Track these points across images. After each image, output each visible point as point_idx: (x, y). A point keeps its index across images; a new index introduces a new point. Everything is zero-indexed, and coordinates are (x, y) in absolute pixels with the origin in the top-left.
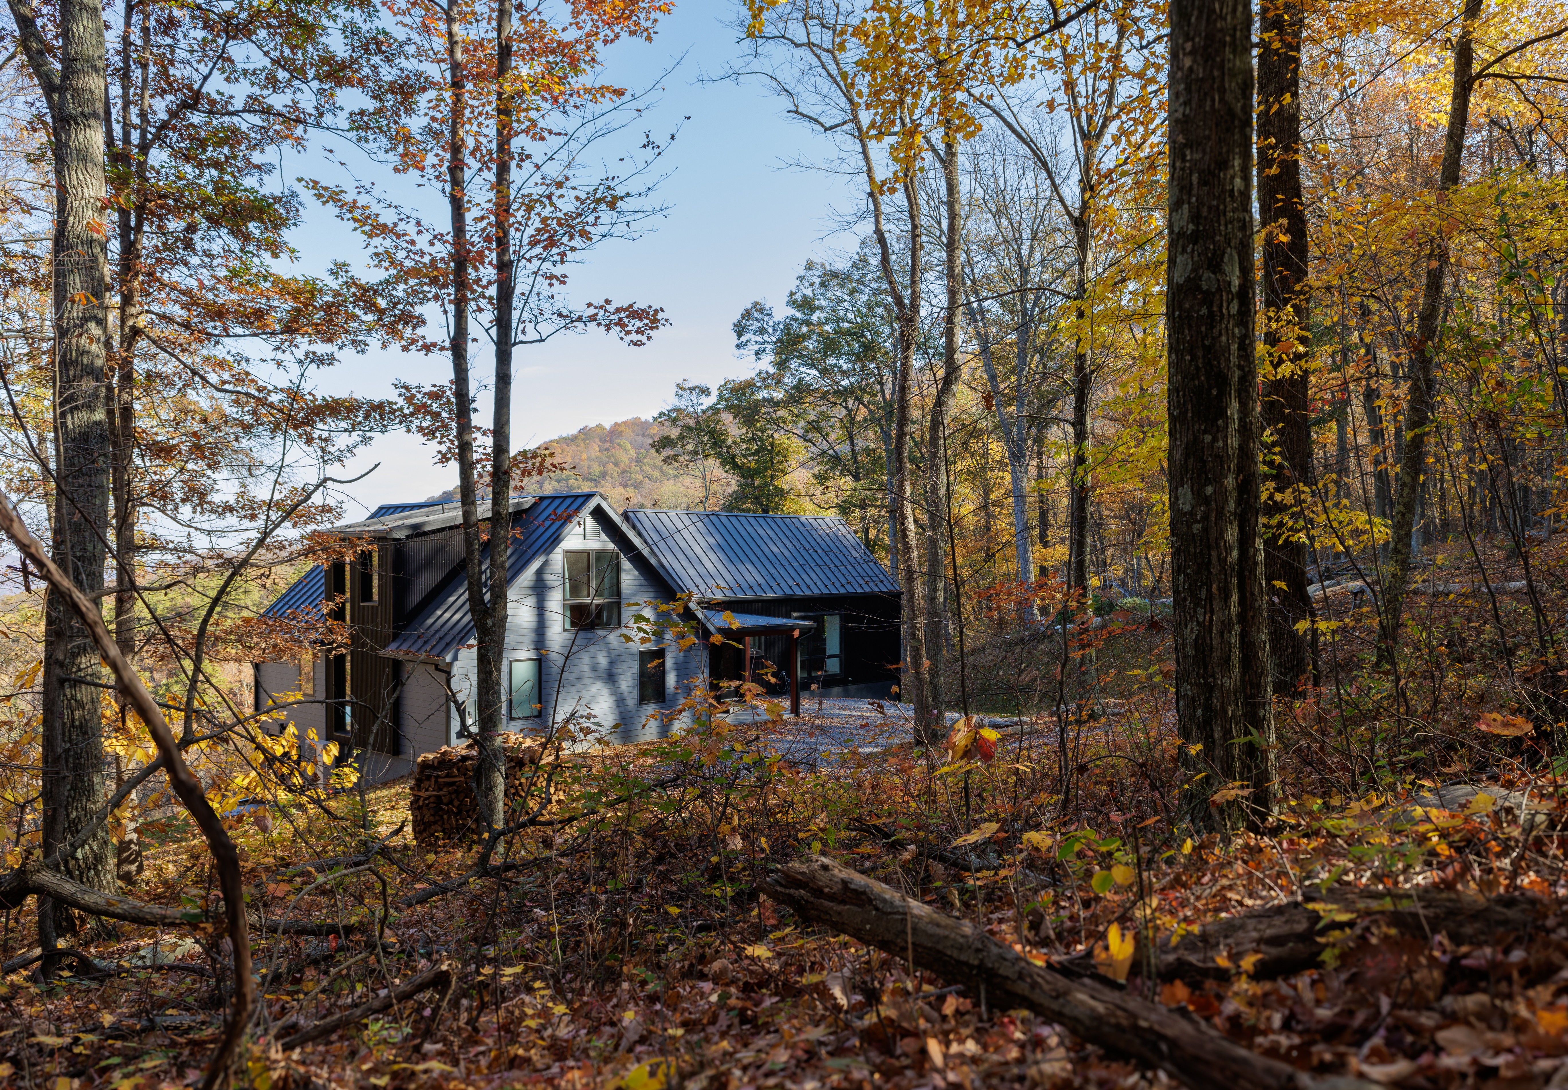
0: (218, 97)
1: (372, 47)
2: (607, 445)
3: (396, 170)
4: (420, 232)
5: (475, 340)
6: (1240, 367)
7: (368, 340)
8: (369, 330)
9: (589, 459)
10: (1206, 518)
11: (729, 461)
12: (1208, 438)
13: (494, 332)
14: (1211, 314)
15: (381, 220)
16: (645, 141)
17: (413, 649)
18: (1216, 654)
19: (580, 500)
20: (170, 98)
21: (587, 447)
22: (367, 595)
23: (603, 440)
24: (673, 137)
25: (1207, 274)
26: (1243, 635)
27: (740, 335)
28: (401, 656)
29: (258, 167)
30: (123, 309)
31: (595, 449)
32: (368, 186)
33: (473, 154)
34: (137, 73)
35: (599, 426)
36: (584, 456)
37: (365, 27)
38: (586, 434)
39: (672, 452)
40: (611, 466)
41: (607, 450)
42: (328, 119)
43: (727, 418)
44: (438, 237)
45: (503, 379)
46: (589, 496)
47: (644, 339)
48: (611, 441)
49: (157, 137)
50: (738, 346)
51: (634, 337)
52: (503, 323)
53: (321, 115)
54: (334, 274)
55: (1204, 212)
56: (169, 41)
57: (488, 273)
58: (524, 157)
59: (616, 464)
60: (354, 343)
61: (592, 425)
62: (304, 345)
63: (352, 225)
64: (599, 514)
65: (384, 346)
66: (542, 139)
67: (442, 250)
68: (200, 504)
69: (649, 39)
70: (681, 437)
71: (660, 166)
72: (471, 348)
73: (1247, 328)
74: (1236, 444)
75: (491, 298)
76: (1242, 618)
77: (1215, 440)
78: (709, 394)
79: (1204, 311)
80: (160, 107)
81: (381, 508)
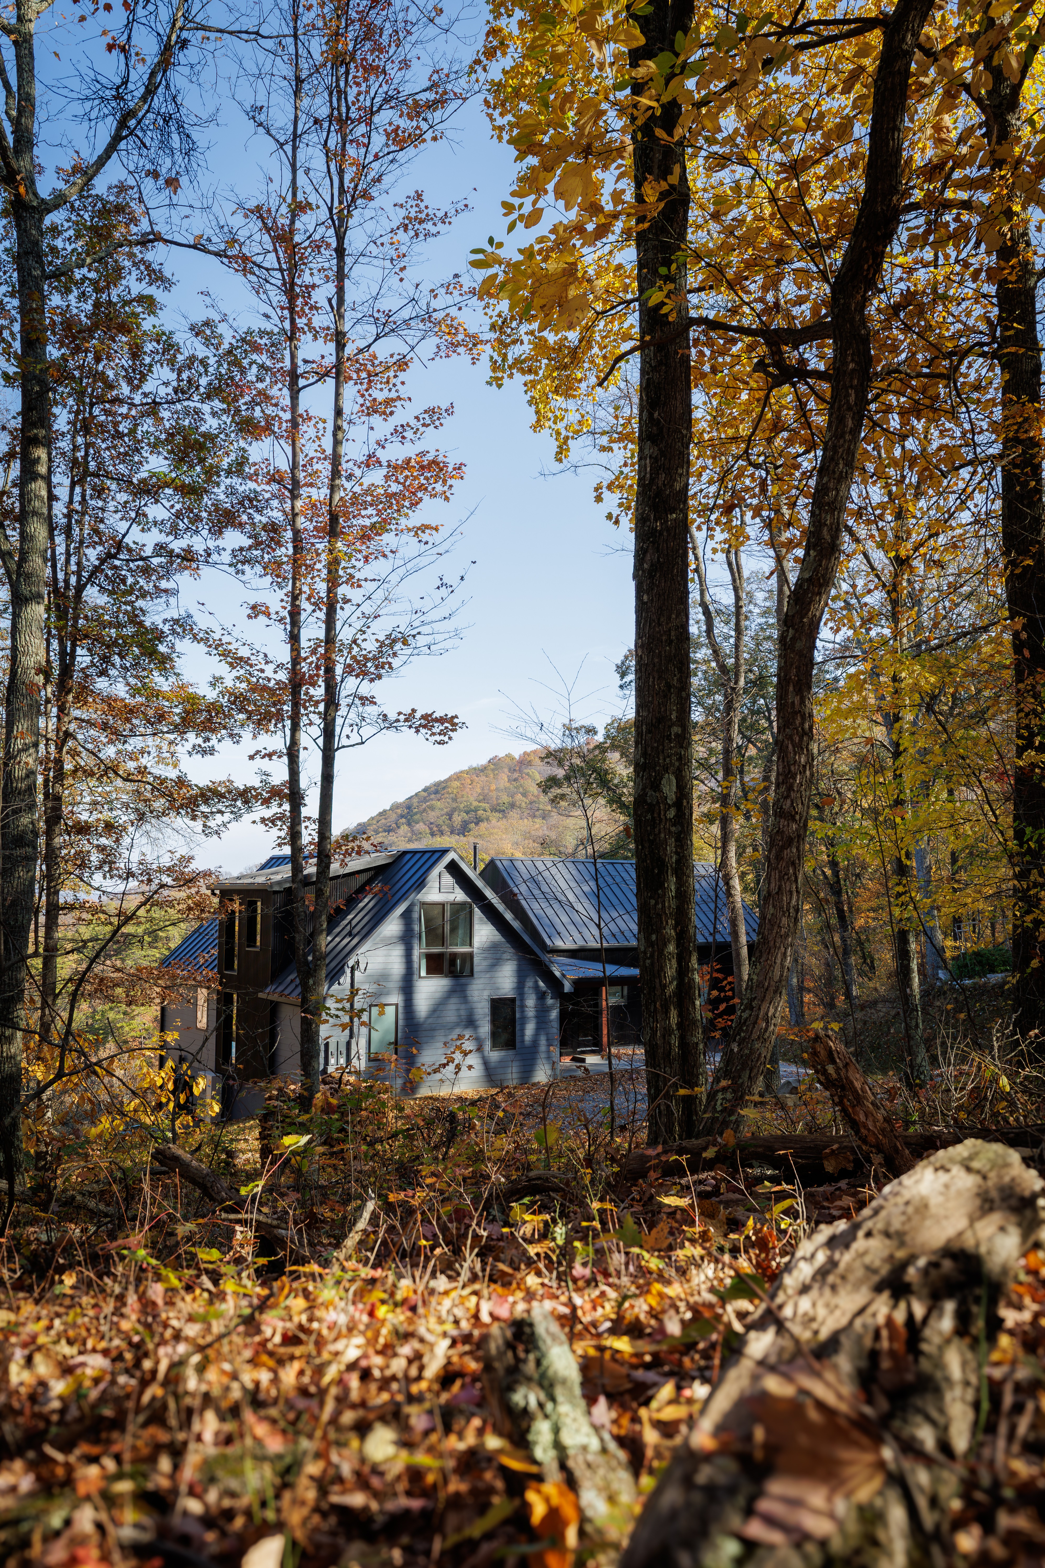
0: (134, 546)
1: (246, 503)
2: (516, 775)
3: (249, 617)
4: (267, 663)
5: (305, 748)
6: (677, 853)
7: (242, 733)
8: (242, 725)
9: (497, 789)
10: (652, 956)
11: (615, 801)
12: (653, 902)
13: (321, 741)
14: (653, 818)
15: (240, 654)
16: (439, 583)
17: (286, 992)
18: (661, 1051)
19: (437, 855)
20: (99, 548)
21: (495, 777)
22: (251, 941)
23: (512, 770)
24: (462, 578)
25: (650, 793)
26: (682, 1038)
27: (622, 677)
28: (275, 997)
29: (166, 591)
30: (59, 718)
31: (503, 779)
32: (230, 627)
33: (308, 599)
34: (76, 531)
35: (508, 756)
36: (493, 787)
37: (241, 489)
38: (495, 764)
39: (559, 791)
40: (519, 797)
41: (515, 780)
42: (215, 557)
43: (614, 757)
44: (280, 666)
45: (327, 778)
46: (444, 852)
47: (446, 739)
48: (520, 771)
49: (89, 579)
50: (621, 687)
51: (438, 738)
52: (329, 733)
53: (209, 555)
54: (213, 685)
55: (649, 750)
56: (100, 504)
57: (319, 692)
58: (346, 601)
59: (524, 795)
60: (231, 736)
61: (501, 755)
62: (192, 738)
63: (218, 658)
64: (453, 868)
65: (255, 737)
66: (359, 586)
67: (283, 676)
68: (111, 870)
69: (447, 499)
70: (567, 778)
71: (453, 602)
72: (302, 754)
73: (682, 826)
74: (673, 906)
75: (319, 713)
76: (680, 1025)
77: (657, 903)
78: (596, 733)
79: (649, 817)
80: (92, 555)
81: (272, 859)
